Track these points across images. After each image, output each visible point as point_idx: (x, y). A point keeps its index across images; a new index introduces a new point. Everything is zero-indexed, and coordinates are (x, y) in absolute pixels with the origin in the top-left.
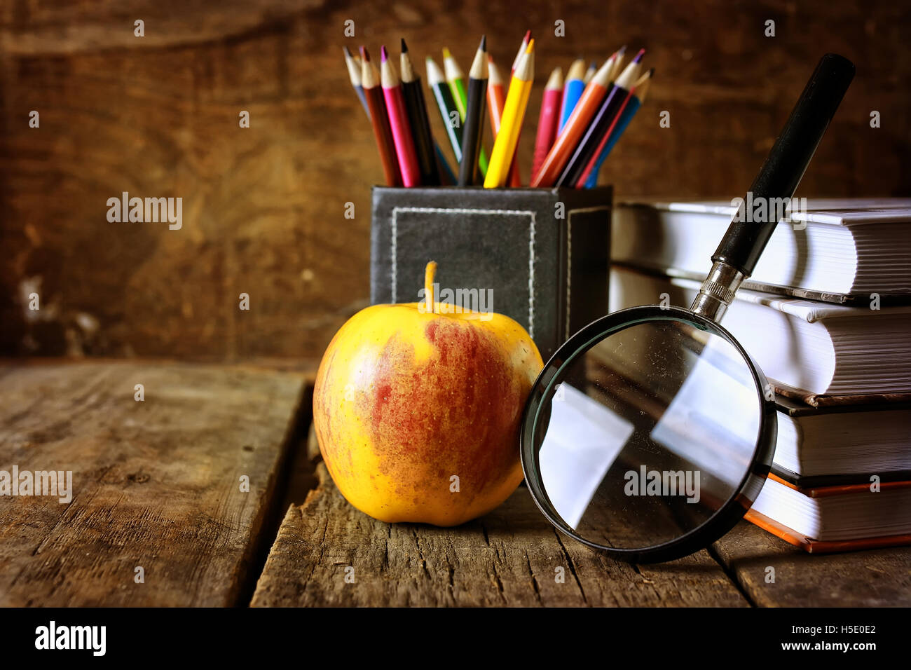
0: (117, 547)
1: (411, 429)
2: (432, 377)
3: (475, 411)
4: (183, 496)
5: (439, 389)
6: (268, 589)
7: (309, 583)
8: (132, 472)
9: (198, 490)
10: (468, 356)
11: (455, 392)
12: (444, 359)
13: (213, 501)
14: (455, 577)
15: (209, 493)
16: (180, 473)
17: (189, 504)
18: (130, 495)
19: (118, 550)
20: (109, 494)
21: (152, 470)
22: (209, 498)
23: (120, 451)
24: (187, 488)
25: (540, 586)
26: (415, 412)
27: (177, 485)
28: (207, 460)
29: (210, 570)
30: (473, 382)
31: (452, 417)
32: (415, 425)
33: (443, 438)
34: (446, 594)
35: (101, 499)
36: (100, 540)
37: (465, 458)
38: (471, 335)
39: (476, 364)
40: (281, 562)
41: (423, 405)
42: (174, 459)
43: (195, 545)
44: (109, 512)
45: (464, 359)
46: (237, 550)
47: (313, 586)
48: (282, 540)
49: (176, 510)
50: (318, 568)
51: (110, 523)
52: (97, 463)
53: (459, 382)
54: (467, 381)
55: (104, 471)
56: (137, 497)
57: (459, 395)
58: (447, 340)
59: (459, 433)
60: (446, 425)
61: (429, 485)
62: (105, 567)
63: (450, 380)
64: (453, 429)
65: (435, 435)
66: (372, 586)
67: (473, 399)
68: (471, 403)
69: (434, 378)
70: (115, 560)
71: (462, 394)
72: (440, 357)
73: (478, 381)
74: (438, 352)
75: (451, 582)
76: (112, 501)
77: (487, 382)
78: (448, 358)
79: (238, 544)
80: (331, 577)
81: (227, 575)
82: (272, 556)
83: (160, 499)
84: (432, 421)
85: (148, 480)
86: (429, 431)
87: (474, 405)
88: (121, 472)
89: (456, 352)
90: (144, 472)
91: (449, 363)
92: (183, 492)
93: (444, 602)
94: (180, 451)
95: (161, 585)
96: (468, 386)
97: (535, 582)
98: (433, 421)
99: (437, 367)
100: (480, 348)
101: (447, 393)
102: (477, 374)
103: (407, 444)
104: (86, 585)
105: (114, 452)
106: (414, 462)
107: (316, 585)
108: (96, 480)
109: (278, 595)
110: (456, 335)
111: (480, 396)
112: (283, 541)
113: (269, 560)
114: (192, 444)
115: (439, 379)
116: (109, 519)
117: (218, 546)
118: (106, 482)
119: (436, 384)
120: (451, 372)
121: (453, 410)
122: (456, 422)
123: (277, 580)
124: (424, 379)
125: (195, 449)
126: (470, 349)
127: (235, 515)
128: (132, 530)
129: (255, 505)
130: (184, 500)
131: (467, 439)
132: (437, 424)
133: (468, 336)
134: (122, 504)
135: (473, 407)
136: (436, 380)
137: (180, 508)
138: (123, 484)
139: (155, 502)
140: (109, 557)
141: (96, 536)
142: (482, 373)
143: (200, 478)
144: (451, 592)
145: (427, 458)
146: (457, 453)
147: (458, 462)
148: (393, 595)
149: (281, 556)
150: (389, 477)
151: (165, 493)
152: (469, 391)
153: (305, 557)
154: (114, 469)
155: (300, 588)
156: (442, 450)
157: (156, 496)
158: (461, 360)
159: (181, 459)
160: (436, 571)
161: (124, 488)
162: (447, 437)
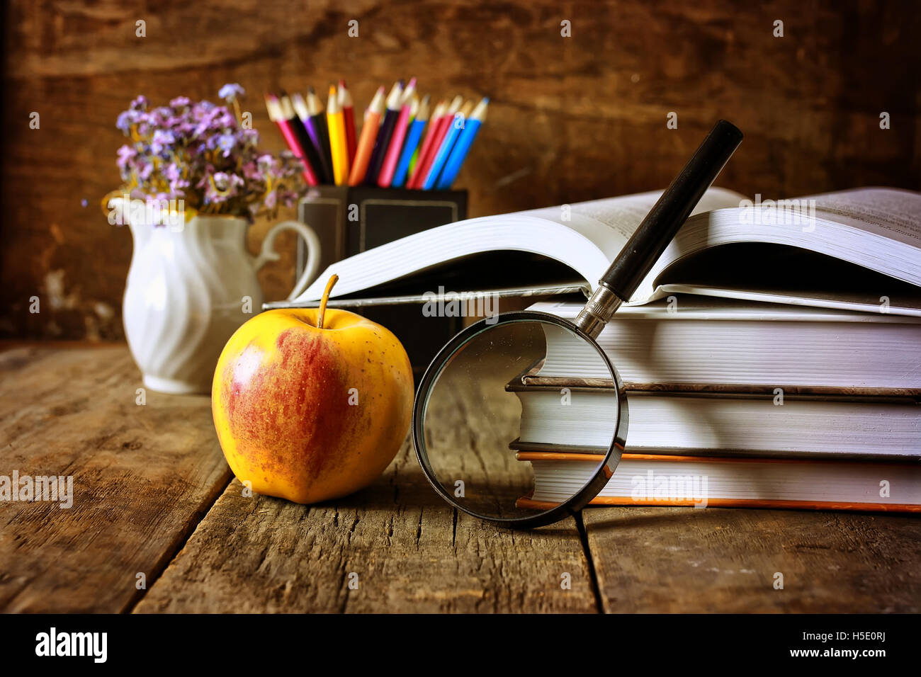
0: (98, 499)
1: (254, 420)
2: (272, 378)
3: (305, 409)
4: (165, 461)
5: (276, 389)
6: (204, 531)
7: (239, 527)
8: (127, 441)
9: (178, 456)
10: (306, 362)
11: (289, 392)
12: (284, 364)
13: (189, 465)
14: (357, 526)
15: (187, 459)
16: (168, 442)
17: (167, 467)
18: (121, 459)
19: (98, 500)
20: (104, 458)
21: (145, 439)
22: (186, 463)
23: (123, 423)
24: (170, 454)
25: (422, 533)
26: (257, 407)
27: (162, 452)
28: (195, 432)
29: (169, 518)
30: (306, 385)
31: (285, 413)
32: (257, 417)
33: (278, 430)
34: (345, 538)
35: (96, 461)
36: (86, 493)
37: (298, 449)
38: (315, 345)
39: (311, 369)
40: (220, 511)
41: (263, 401)
42: (166, 431)
43: (163, 499)
44: (100, 471)
45: (301, 364)
46: (195, 504)
47: (241, 530)
48: (227, 494)
49: (154, 472)
50: (250, 517)
51: (99, 480)
52: (101, 433)
53: (294, 384)
54: (300, 384)
55: (104, 439)
56: (127, 461)
57: (292, 395)
58: (292, 347)
59: (291, 427)
60: (281, 420)
61: (273, 468)
62: (84, 513)
63: (286, 382)
64: (286, 423)
65: (272, 427)
66: (288, 531)
67: (304, 400)
68: (302, 404)
69: (274, 379)
70: (94, 508)
71: (295, 395)
72: (282, 361)
73: (310, 385)
74: (281, 357)
75: (353, 530)
76: (105, 463)
77: (318, 386)
78: (289, 363)
79: (198, 499)
80: (258, 523)
81: (180, 522)
82: (216, 507)
83: (145, 463)
84: (269, 415)
85: (139, 447)
86: (267, 423)
87: (304, 404)
88: (118, 441)
89: (297, 358)
90: (138, 441)
91: (288, 367)
92: (165, 458)
93: (341, 543)
94: (174, 424)
95: (125, 528)
96: (301, 388)
97: (420, 530)
98: (271, 415)
99: (278, 369)
100: (319, 356)
101: (282, 393)
102: (310, 379)
103: (252, 431)
104: (65, 526)
105: (119, 424)
106: (258, 447)
107: (244, 529)
108: (97, 446)
109: (211, 535)
110: (301, 344)
111: (311, 398)
112: (228, 496)
113: (212, 509)
114: (187, 419)
115: (278, 380)
116: (98, 478)
117: (181, 500)
118: (104, 449)
119: (275, 384)
120: (288, 375)
121: (286, 408)
122: (289, 418)
123: (213, 525)
124: (266, 379)
125: (188, 424)
126: (309, 356)
127: (204, 477)
128: (114, 486)
129: (222, 470)
130: (164, 464)
131: (298, 433)
132: (273, 418)
133: (312, 345)
134: (112, 466)
135: (304, 407)
136: (276, 380)
137: (159, 471)
138: (117, 450)
139: (140, 465)
140: (91, 505)
141: (84, 490)
142: (315, 378)
143: (184, 447)
144: (350, 536)
145: (267, 445)
146: (291, 444)
147: (292, 451)
148: (302, 537)
149: (222, 507)
150: (244, 457)
151: (149, 458)
152: (301, 392)
153: (242, 508)
154: (114, 438)
155: (231, 530)
156: (278, 439)
157: (142, 460)
158: (299, 364)
159: (172, 431)
160: (344, 521)
161: (117, 453)
162: (282, 430)
